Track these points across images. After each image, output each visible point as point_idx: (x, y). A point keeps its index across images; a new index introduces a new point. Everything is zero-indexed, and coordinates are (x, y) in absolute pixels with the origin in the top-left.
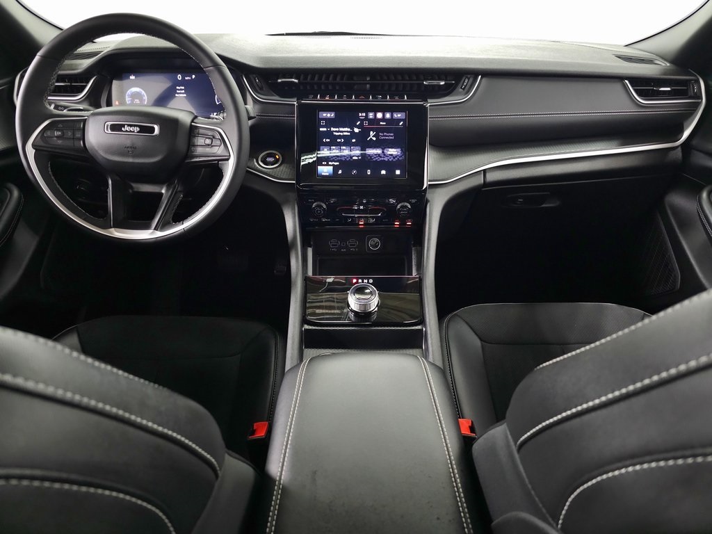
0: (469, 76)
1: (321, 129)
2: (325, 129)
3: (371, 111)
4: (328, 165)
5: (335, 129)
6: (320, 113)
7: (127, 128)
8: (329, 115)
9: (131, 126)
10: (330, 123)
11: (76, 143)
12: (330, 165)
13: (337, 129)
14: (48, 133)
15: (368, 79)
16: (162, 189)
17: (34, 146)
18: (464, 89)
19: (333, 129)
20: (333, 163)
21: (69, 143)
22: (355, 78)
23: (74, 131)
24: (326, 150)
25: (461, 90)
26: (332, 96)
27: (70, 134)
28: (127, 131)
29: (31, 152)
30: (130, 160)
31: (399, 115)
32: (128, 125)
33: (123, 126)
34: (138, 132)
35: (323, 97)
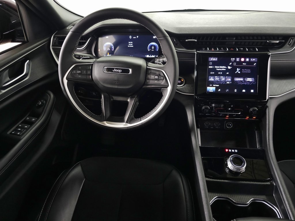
0: (293, 38)
1: (210, 67)
2: (212, 67)
3: (238, 57)
4: (212, 86)
5: (217, 67)
6: (209, 58)
7: (115, 70)
8: (214, 59)
9: (117, 69)
10: (214, 63)
11: (88, 77)
12: (214, 86)
13: (219, 67)
14: (74, 72)
15: (234, 39)
16: (128, 99)
17: (67, 78)
18: (290, 45)
19: (216, 67)
20: (216, 85)
21: (84, 77)
22: (227, 38)
23: (87, 70)
24: (212, 78)
25: (288, 46)
26: (215, 49)
27: (85, 72)
28: (115, 72)
29: (65, 82)
30: (116, 87)
31: (254, 60)
32: (116, 69)
33: (113, 69)
34: (121, 72)
35: (210, 49)
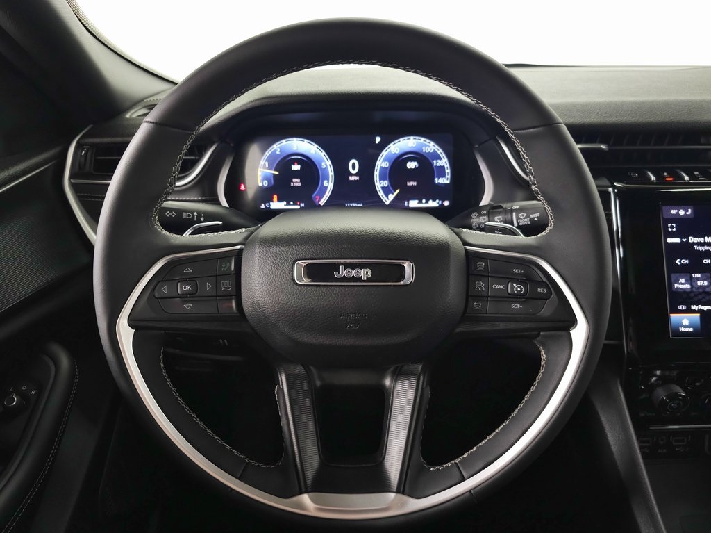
1: (670, 240)
2: (677, 240)
4: (689, 311)
5: (696, 240)
6: (665, 208)
7: (343, 272)
8: (682, 212)
9: (353, 266)
10: (686, 227)
11: (223, 307)
12: (694, 312)
13: (701, 240)
14: (165, 290)
16: (383, 377)
17: (131, 322)
19: (692, 240)
20: (700, 307)
21: (207, 309)
23: (217, 278)
24: (682, 280)
27: (209, 286)
28: (344, 279)
29: (126, 334)
32: (347, 266)
33: (336, 267)
34: (368, 280)
